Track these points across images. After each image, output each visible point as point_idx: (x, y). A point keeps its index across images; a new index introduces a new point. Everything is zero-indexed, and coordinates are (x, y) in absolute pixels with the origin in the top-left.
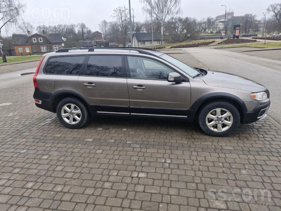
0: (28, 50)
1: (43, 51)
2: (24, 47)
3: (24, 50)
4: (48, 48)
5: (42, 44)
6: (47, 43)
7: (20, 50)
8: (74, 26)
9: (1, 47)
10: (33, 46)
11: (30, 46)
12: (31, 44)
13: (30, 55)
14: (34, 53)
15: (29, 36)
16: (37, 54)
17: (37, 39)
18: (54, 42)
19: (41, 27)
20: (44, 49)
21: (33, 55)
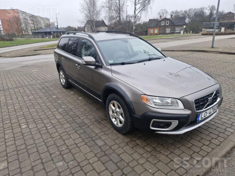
0: (156, 31)
1: (167, 32)
2: (154, 28)
3: (154, 31)
4: (172, 29)
5: (167, 27)
6: (172, 25)
7: (152, 31)
8: (203, 9)
9: (134, 29)
10: (161, 28)
11: (158, 28)
12: (160, 26)
13: (157, 35)
14: (160, 34)
15: (159, 20)
16: (162, 35)
17: (164, 22)
18: (178, 24)
19: (174, 12)
20: (168, 30)
21: (159, 35)
